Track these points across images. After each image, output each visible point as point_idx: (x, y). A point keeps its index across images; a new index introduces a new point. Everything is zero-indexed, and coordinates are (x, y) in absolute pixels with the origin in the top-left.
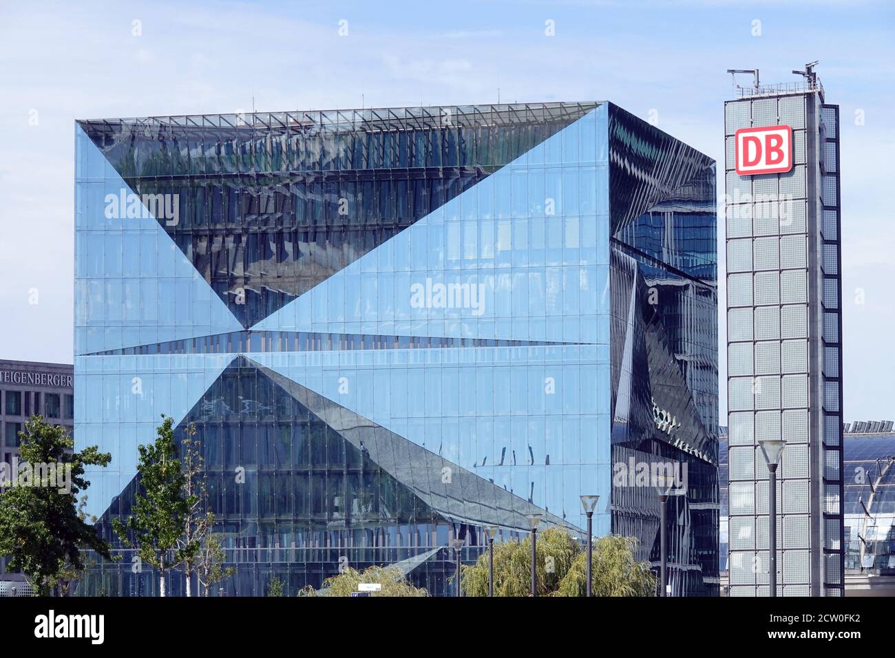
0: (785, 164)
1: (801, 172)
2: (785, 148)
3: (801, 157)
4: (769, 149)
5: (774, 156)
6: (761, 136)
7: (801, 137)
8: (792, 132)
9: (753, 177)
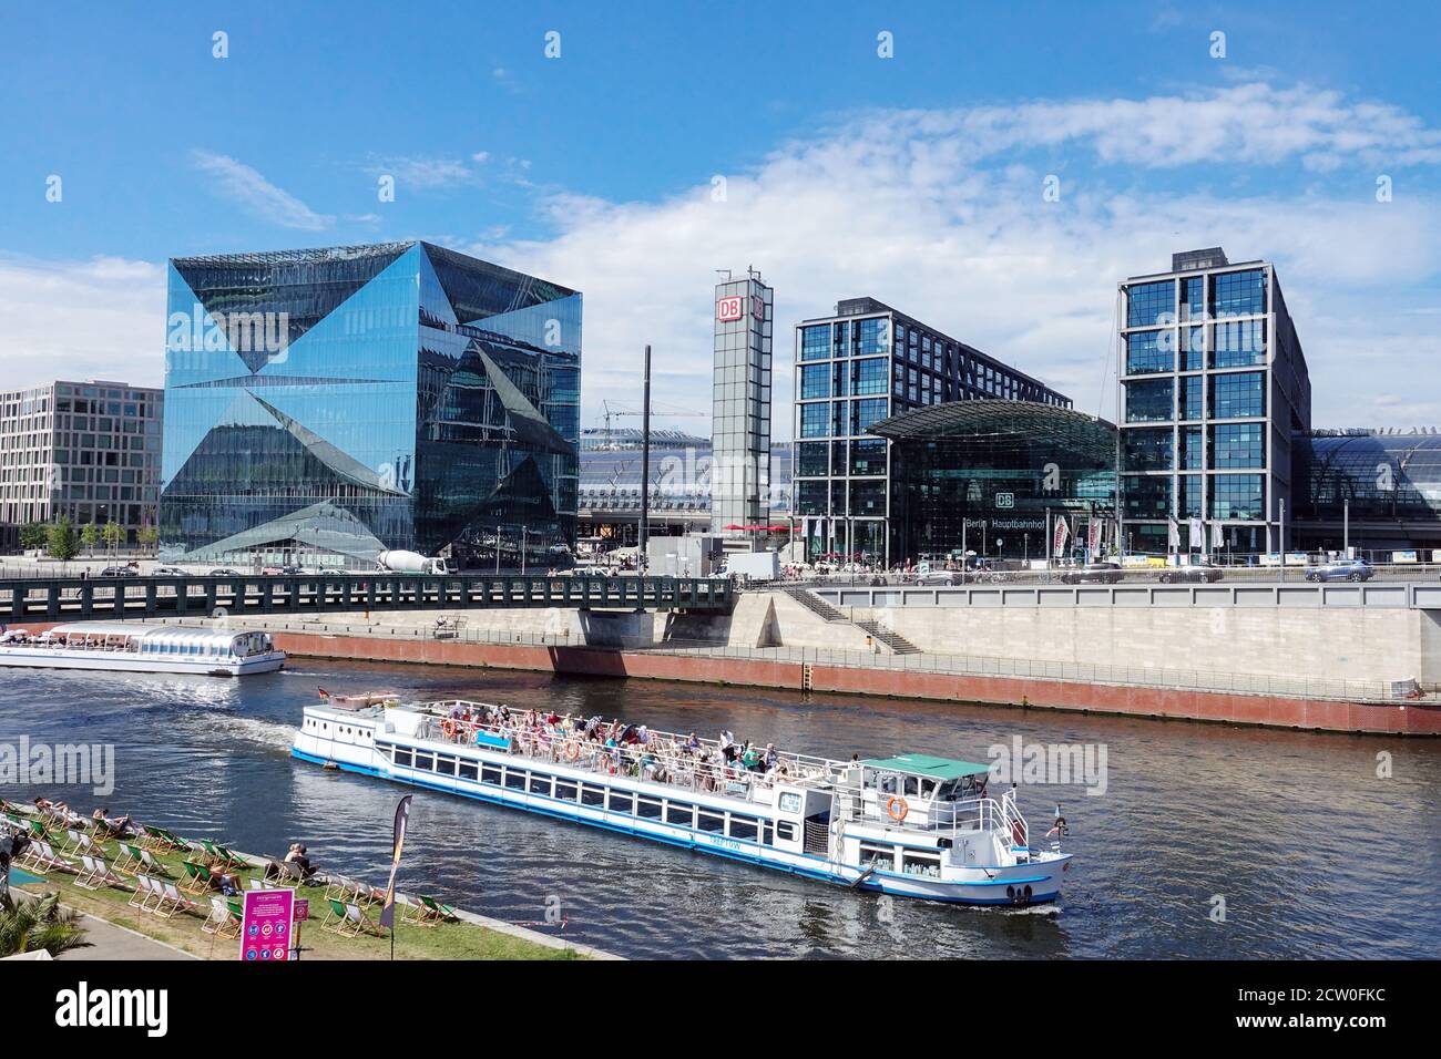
0: (738, 315)
1: (745, 318)
2: (738, 307)
4: (732, 308)
5: (734, 311)
6: (729, 301)
8: (742, 299)
9: (725, 321)
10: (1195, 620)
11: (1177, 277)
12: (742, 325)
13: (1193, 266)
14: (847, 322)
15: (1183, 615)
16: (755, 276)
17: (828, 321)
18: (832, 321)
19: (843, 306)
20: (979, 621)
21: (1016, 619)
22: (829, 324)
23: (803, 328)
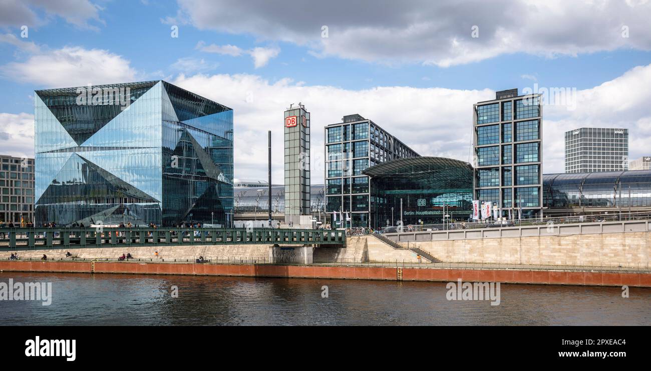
0: (295, 124)
1: (298, 126)
2: (295, 121)
3: (298, 123)
4: (292, 121)
5: (293, 122)
6: (291, 118)
7: (298, 118)
8: (297, 117)
9: (289, 127)
10: (582, 240)
11: (500, 101)
12: (297, 129)
13: (505, 97)
14: (349, 125)
15: (576, 238)
16: (302, 107)
17: (340, 125)
18: (342, 125)
19: (346, 118)
20: (471, 246)
21: (489, 244)
22: (341, 126)
23: (328, 128)
